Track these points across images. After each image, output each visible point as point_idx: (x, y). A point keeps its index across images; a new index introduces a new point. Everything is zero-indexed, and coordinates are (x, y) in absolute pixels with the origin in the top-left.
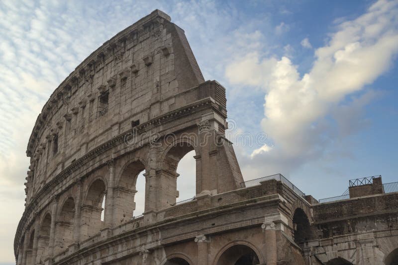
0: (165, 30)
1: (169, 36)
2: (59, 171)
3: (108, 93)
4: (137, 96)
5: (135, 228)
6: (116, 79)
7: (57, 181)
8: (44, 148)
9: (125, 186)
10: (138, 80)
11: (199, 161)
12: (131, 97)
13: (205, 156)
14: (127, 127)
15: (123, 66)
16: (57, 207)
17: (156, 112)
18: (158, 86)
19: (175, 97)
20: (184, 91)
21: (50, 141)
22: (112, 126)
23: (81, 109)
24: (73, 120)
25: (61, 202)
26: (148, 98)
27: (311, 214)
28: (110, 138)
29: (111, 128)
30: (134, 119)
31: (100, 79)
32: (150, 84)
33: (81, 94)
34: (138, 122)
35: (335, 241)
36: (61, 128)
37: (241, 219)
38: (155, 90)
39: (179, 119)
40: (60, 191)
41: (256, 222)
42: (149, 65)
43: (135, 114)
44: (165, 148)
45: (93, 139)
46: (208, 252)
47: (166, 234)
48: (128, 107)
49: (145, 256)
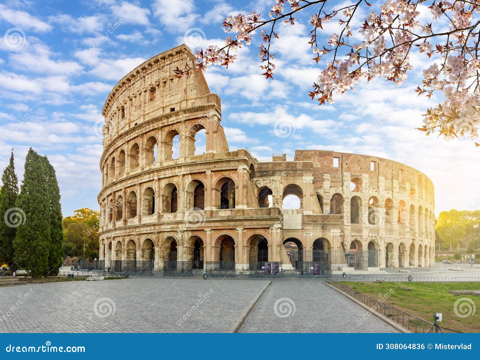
0: (188, 58)
1: (191, 62)
3: (155, 89)
4: (173, 94)
5: (174, 164)
6: (160, 82)
8: (116, 113)
9: (168, 142)
10: (173, 85)
11: (208, 135)
12: (169, 94)
13: (211, 133)
14: (168, 111)
17: (184, 106)
18: (185, 91)
19: (195, 98)
20: (200, 96)
23: (138, 95)
24: (134, 100)
25: (131, 145)
26: (180, 96)
28: (158, 115)
29: (158, 109)
30: (172, 107)
31: (150, 80)
32: (180, 88)
33: (138, 86)
34: (174, 109)
35: (265, 179)
36: (126, 103)
37: (228, 166)
38: (184, 93)
39: (197, 111)
41: (235, 168)
43: (172, 104)
44: (190, 125)
45: (148, 114)
46: (212, 179)
47: (192, 168)
48: (168, 99)
49: (181, 177)
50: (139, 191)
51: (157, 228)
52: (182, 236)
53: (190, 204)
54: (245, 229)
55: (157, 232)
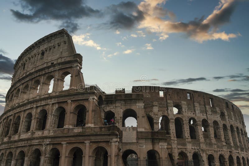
0: (66, 36)
1: (67, 38)
2: (24, 75)
3: (44, 53)
4: (54, 55)
5: (48, 96)
6: (47, 48)
7: (23, 78)
8: (20, 67)
9: (46, 83)
10: (55, 50)
11: (72, 78)
12: (52, 55)
13: (74, 76)
14: (50, 64)
15: (50, 45)
16: (22, 87)
17: (59, 61)
18: (61, 53)
19: (67, 57)
20: (70, 55)
21: (22, 65)
22: (45, 63)
23: (34, 56)
24: (31, 60)
25: (24, 86)
26: (58, 56)
27: (104, 97)
28: (43, 67)
29: (44, 64)
30: (52, 62)
31: (42, 47)
32: (59, 52)
33: (35, 51)
34: (53, 63)
35: (110, 106)
36: (27, 61)
37: (82, 96)
39: (67, 64)
40: (24, 82)
41: (87, 98)
42: (59, 46)
43: (53, 61)
44: (61, 72)
45: (37, 67)
46: (71, 106)
47: (58, 99)
48: (50, 58)
49: (51, 105)
50: (22, 115)
51: (29, 142)
52: (46, 148)
53: (55, 123)
54: (91, 142)
55: (29, 146)
